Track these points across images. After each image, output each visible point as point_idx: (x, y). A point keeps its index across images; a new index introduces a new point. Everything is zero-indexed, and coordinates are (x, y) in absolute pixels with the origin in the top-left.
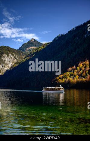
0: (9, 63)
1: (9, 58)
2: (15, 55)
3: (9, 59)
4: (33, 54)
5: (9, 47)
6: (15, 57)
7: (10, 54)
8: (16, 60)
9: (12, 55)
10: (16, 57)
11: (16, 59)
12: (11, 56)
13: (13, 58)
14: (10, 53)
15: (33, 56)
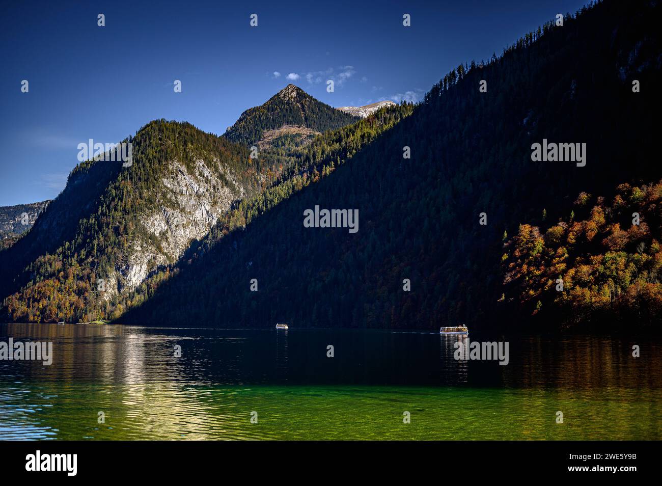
0: (196, 207)
1: (198, 182)
2: (220, 168)
3: (196, 187)
4: (326, 162)
5: (192, 127)
6: (221, 177)
7: (200, 163)
8: (227, 190)
9: (209, 164)
10: (229, 177)
11: (227, 183)
12: (207, 172)
13: (214, 179)
14: (200, 156)
15: (327, 170)
